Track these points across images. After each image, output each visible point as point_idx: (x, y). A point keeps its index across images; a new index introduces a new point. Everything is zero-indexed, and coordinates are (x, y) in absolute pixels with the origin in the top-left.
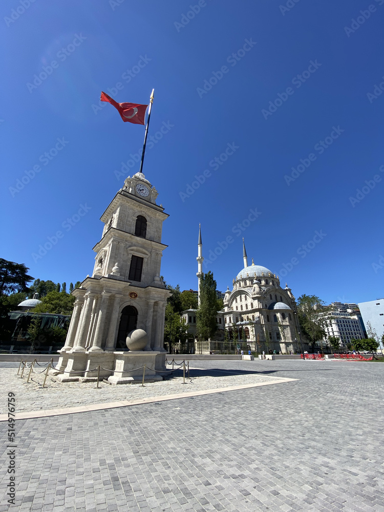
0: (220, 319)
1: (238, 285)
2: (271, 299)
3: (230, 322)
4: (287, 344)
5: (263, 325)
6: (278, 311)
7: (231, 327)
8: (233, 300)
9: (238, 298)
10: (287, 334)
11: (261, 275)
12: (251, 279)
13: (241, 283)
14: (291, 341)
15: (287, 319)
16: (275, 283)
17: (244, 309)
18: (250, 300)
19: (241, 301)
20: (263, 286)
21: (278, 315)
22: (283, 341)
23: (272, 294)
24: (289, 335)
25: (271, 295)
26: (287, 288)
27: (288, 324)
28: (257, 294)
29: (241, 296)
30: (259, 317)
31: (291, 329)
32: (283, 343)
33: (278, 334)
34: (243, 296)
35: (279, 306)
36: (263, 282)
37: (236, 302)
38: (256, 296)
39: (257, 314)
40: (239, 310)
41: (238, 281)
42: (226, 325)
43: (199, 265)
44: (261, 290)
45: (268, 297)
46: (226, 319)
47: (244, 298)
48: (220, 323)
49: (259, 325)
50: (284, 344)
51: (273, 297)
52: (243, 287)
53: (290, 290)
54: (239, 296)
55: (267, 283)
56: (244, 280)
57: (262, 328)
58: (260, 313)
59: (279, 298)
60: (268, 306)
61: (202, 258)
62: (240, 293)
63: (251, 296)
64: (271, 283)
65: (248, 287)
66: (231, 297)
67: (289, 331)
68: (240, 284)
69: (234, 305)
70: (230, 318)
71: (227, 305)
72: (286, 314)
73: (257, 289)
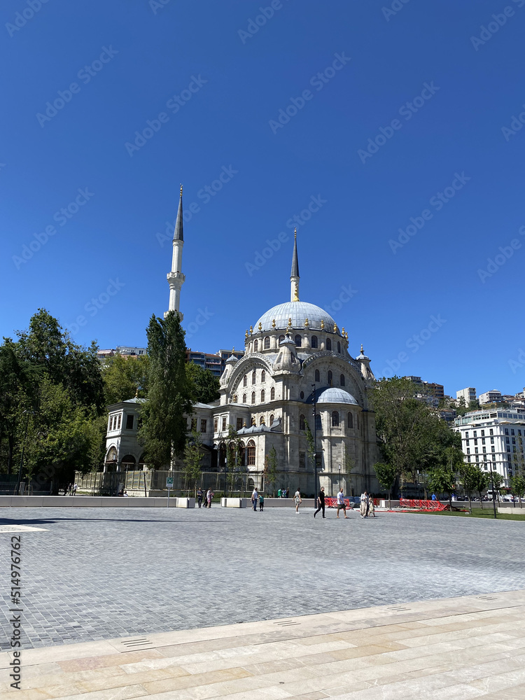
0: (204, 422)
1: (252, 345)
2: (317, 379)
3: (224, 429)
4: (334, 478)
5: (287, 436)
6: (326, 406)
7: (224, 439)
8: (239, 380)
9: (249, 375)
10: (337, 457)
11: (303, 326)
12: (280, 334)
13: (259, 342)
14: (343, 471)
15: (342, 425)
16: (334, 344)
17: (258, 402)
18: (270, 382)
19: (254, 382)
20: (303, 350)
21: (325, 416)
22: (326, 470)
23: (321, 370)
24: (341, 460)
25: (317, 373)
26: (361, 356)
27: (342, 435)
28: (284, 368)
29: (254, 372)
30: (280, 420)
31: (347, 447)
32: (325, 475)
33: (319, 457)
34: (259, 371)
35: (331, 395)
36: (305, 342)
37: (245, 385)
38: (281, 372)
39: (278, 413)
40: (249, 403)
41: (253, 337)
42: (216, 436)
43: (173, 293)
44: (293, 360)
45: (311, 375)
46: (216, 421)
47: (260, 376)
48: (204, 430)
49: (279, 437)
50: (327, 478)
51: (323, 377)
52: (261, 352)
53: (366, 361)
54: (251, 372)
55: (314, 343)
56: (265, 335)
57: (284, 442)
58: (283, 411)
59: (336, 379)
60: (307, 395)
61: (179, 276)
62: (255, 364)
63: (272, 373)
64: (323, 345)
65: (271, 351)
66: (235, 374)
67: (343, 450)
68: (256, 344)
69: (240, 390)
70: (224, 420)
71: (226, 391)
72: (342, 415)
73: (285, 358)
